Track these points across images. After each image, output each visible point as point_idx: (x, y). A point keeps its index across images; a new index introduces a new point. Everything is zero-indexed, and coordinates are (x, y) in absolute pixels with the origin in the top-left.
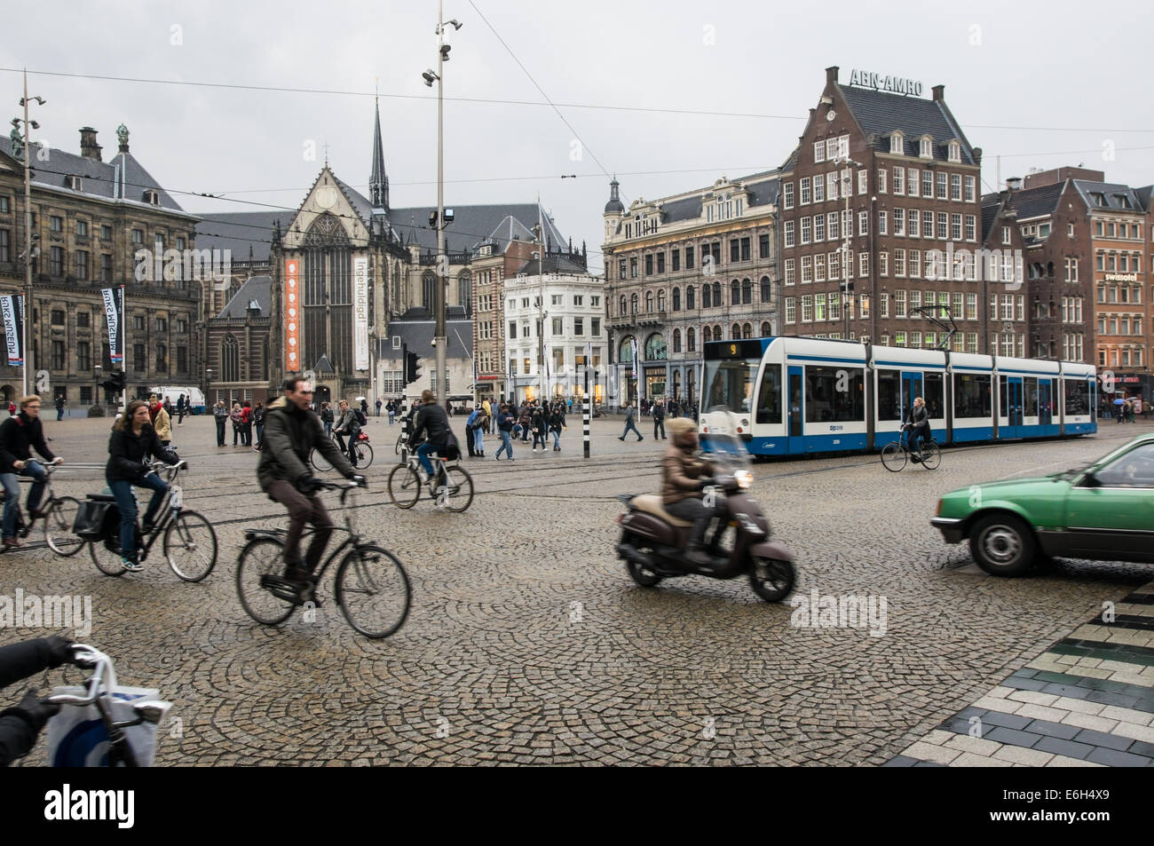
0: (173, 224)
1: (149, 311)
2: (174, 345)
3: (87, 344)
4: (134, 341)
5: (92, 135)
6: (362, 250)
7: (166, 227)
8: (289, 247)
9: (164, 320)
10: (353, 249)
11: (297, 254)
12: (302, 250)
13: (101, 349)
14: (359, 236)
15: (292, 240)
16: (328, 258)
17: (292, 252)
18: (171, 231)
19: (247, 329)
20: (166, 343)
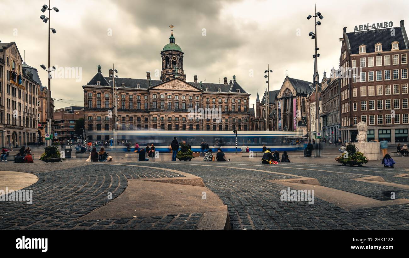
0: (243, 97)
1: (236, 117)
2: (243, 125)
3: (221, 125)
4: (232, 124)
5: (226, 79)
6: (295, 97)
7: (241, 97)
8: (279, 98)
9: (241, 119)
10: (293, 97)
11: (280, 100)
12: (282, 99)
13: (225, 126)
14: (294, 94)
15: (279, 96)
16: (288, 100)
17: (279, 99)
18: (242, 98)
19: (273, 120)
20: (241, 125)
